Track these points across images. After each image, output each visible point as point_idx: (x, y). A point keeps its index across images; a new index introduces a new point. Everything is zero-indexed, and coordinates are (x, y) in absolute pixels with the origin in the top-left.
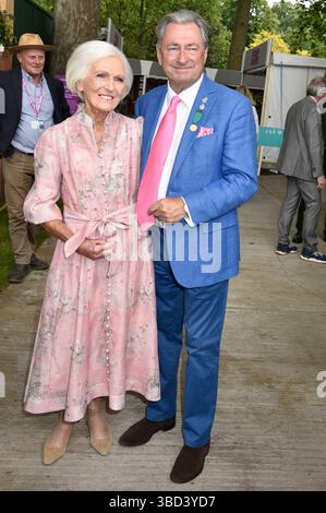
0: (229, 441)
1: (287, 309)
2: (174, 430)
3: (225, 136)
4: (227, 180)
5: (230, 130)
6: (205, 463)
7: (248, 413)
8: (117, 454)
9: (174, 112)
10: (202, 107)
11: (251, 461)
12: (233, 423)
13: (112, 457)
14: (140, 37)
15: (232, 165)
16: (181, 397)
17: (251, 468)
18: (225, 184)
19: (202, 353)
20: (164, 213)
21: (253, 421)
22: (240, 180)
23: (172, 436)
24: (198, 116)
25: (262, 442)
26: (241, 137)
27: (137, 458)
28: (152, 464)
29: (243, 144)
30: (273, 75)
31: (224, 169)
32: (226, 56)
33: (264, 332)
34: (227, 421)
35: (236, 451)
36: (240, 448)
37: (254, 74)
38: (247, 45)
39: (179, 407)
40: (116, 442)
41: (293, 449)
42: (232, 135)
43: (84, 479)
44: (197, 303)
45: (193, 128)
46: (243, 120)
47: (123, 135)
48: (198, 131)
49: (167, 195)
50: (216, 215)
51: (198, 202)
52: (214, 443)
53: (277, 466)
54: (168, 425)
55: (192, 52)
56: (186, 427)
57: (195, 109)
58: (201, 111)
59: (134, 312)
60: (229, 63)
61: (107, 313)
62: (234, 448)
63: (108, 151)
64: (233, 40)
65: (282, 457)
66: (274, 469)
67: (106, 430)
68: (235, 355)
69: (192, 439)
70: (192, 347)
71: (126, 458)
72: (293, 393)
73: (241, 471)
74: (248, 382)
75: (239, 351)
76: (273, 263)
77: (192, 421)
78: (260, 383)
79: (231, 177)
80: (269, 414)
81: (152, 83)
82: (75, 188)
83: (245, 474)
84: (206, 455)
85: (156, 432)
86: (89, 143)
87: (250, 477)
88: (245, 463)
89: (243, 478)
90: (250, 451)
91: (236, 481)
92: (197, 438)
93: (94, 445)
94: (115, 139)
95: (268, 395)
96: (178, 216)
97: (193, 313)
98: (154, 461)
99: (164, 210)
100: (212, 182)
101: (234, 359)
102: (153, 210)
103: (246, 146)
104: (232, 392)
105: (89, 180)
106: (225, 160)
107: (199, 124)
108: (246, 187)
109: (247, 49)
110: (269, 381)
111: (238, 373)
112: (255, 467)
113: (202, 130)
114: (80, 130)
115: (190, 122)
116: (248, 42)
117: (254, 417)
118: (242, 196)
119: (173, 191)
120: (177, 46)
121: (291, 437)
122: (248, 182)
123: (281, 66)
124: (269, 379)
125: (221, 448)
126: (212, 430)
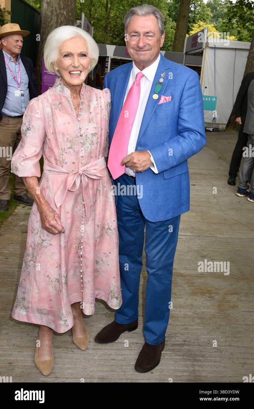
0: (180, 339)
1: (222, 236)
2: (137, 330)
3: (180, 103)
4: (183, 136)
5: (184, 97)
6: (162, 357)
7: (194, 318)
8: (93, 349)
9: (139, 85)
10: (161, 80)
11: (198, 356)
12: (182, 325)
13: (90, 351)
14: (106, 27)
15: (186, 125)
16: (143, 305)
17: (198, 361)
18: (181, 139)
19: (159, 272)
20: (135, 163)
21: (198, 324)
22: (193, 136)
23: (136, 335)
24: (159, 88)
25: (206, 340)
26: (193, 103)
27: (109, 352)
28: (120, 357)
29: (194, 108)
30: (208, 55)
31: (180, 128)
32: (172, 41)
33: (205, 254)
34: (178, 323)
35: (186, 347)
36: (189, 345)
37: (194, 54)
38: (188, 32)
39: (140, 312)
40: (92, 340)
41: (229, 346)
42: (185, 102)
43: (69, 368)
44: (157, 233)
45: (155, 97)
46: (194, 89)
47: (94, 103)
48: (159, 99)
49: (136, 150)
50: (175, 164)
51: (160, 154)
52: (169, 341)
53: (218, 359)
54: (132, 327)
55: (150, 38)
56: (146, 329)
57: (156, 82)
58: (160, 83)
59: (100, 242)
60: (174, 46)
61: (81, 243)
62: (183, 345)
63: (84, 115)
64: (177, 28)
65: (221, 352)
66: (215, 362)
67: (84, 331)
68: (183, 272)
69: (152, 339)
70: (152, 268)
71: (100, 352)
72: (229, 302)
73: (189, 363)
74: (194, 293)
75: (186, 269)
76: (211, 200)
77: (151, 325)
78: (203, 294)
79: (186, 134)
80: (211, 319)
81: (116, 63)
82: (58, 146)
83: (193, 366)
84: (162, 350)
85: (123, 332)
86: (69, 109)
87: (197, 368)
88: (193, 357)
89: (191, 369)
90: (196, 348)
91: (186, 371)
92: (155, 337)
93: (75, 342)
94: (89, 106)
95: (209, 303)
96: (145, 165)
97: (153, 241)
98: (122, 355)
99: (135, 161)
100: (170, 138)
101: (182, 275)
102: (125, 161)
103: (196, 109)
104: (182, 301)
105: (70, 138)
106: (180, 121)
107: (160, 94)
108: (198, 141)
109: (187, 36)
110: (209, 292)
111: (185, 286)
112: (200, 360)
113: (163, 98)
114: (61, 100)
115: (152, 92)
116: (188, 30)
117: (198, 321)
118: (195, 148)
119: (141, 146)
120: (137, 34)
121: (229, 337)
122: (199, 137)
123: (215, 48)
124: (209, 291)
125: (173, 345)
126: (167, 331)
